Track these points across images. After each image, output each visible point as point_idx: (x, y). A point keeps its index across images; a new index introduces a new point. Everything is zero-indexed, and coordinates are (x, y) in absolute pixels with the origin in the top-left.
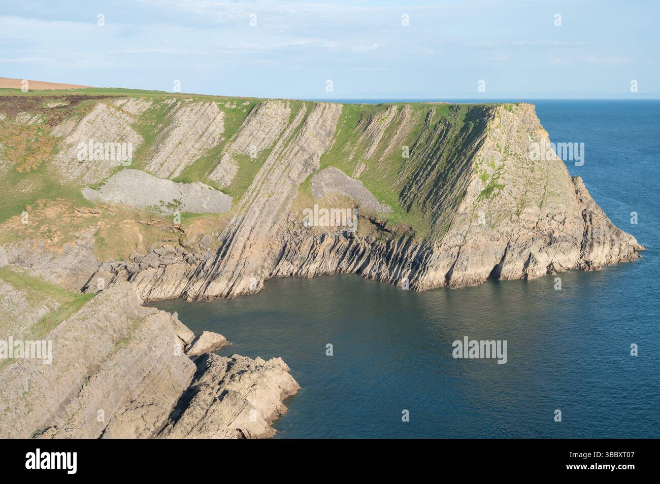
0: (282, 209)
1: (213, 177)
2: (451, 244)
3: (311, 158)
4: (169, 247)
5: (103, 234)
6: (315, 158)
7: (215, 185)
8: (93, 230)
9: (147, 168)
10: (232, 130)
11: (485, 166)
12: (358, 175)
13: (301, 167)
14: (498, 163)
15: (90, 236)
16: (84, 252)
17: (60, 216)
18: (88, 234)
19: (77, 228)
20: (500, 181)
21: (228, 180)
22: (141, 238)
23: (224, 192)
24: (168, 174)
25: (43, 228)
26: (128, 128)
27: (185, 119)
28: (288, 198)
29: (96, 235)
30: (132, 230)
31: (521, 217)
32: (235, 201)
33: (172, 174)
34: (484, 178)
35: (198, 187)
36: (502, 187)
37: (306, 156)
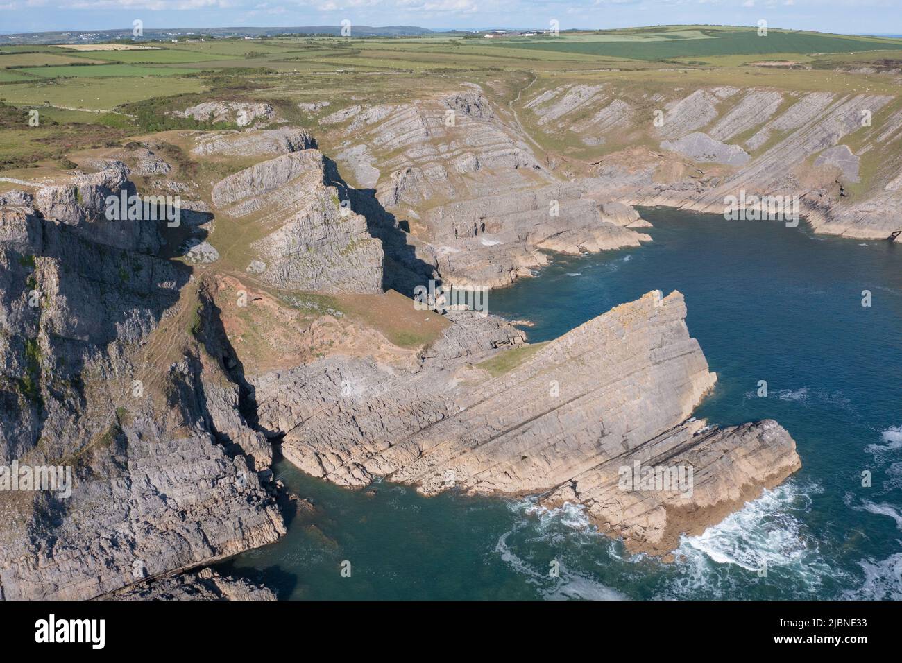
0: (785, 170)
1: (748, 142)
2: (864, 209)
3: (830, 136)
4: (692, 181)
5: (661, 169)
6: (834, 137)
7: (746, 148)
8: (656, 164)
9: (710, 133)
10: (780, 111)
12: (860, 154)
13: (817, 142)
15: (653, 168)
16: (646, 176)
17: (640, 155)
18: (652, 167)
19: (647, 162)
21: (756, 146)
22: (681, 174)
23: (749, 153)
24: (721, 137)
25: (628, 160)
26: (711, 107)
28: (794, 163)
29: (657, 168)
30: (679, 168)
32: (751, 160)
33: (725, 137)
35: (736, 149)
37: (825, 135)
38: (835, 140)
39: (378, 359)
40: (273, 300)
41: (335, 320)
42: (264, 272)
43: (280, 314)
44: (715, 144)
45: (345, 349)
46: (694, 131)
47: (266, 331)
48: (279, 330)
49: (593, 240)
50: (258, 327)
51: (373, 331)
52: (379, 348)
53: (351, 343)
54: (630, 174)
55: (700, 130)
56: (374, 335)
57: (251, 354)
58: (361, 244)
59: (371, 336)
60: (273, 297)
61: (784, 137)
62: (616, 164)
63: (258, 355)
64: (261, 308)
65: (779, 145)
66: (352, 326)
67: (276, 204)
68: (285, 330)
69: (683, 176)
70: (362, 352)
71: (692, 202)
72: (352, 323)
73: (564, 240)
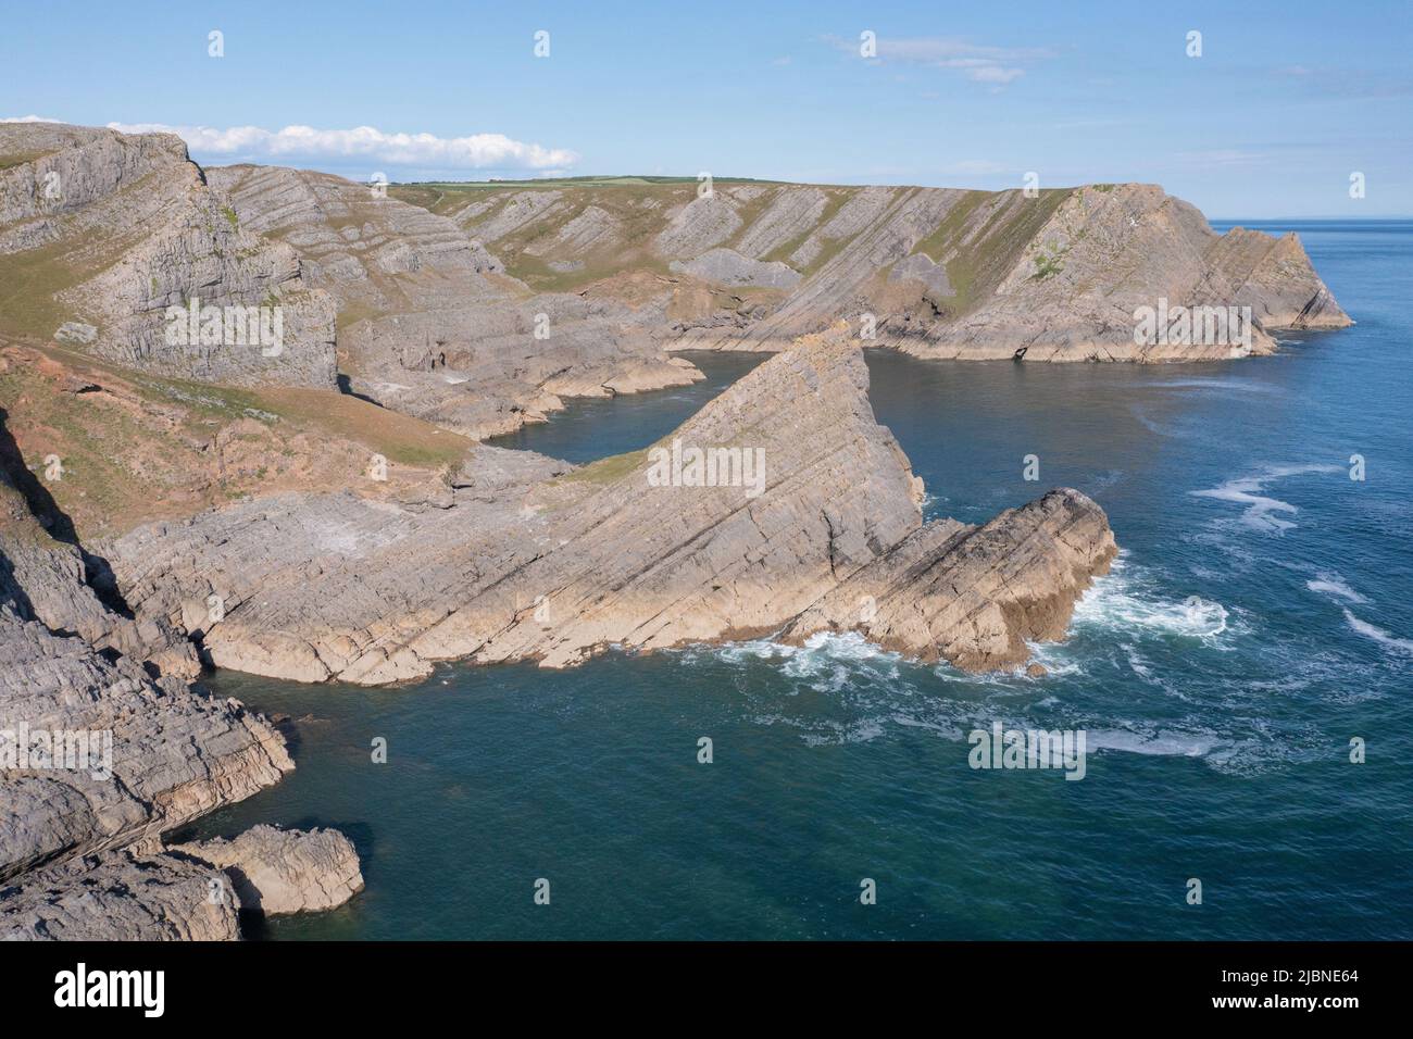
0: (852, 290)
1: (793, 257)
2: (975, 322)
3: (901, 242)
4: (728, 313)
5: (677, 300)
6: (906, 244)
7: (792, 265)
8: (669, 295)
9: (737, 248)
10: (829, 213)
11: (1043, 248)
12: (945, 262)
13: (886, 251)
14: (1061, 245)
15: (665, 300)
16: (657, 312)
17: (643, 282)
18: (663, 298)
19: (655, 292)
20: (1059, 265)
21: (806, 261)
22: (708, 305)
23: (798, 271)
24: (755, 254)
25: (626, 290)
26: (732, 212)
27: (784, 204)
28: (861, 281)
29: (671, 299)
30: (703, 299)
31: (1074, 303)
32: (804, 280)
33: (759, 253)
34: (1039, 261)
35: (779, 266)
36: (1058, 271)
37: (895, 241)
38: (908, 247)
39: (364, 493)
40: (127, 388)
41: (265, 428)
42: (94, 342)
43: (145, 415)
44: (747, 263)
45: (291, 481)
46: (713, 247)
47: (118, 449)
48: (149, 446)
49: (623, 375)
50: (100, 444)
51: (347, 444)
52: (363, 474)
53: (303, 469)
54: (632, 310)
55: (723, 245)
56: (350, 451)
57: (89, 496)
58: (291, 299)
59: (343, 453)
60: (126, 383)
61: (842, 247)
62: (609, 296)
63: (107, 499)
64: (99, 406)
65: (837, 258)
66: (300, 437)
67: (94, 230)
68: (161, 445)
69: (712, 309)
70: (329, 483)
71: (736, 341)
72: (301, 431)
73: (578, 377)
